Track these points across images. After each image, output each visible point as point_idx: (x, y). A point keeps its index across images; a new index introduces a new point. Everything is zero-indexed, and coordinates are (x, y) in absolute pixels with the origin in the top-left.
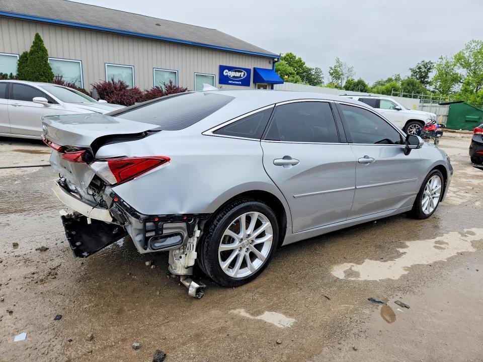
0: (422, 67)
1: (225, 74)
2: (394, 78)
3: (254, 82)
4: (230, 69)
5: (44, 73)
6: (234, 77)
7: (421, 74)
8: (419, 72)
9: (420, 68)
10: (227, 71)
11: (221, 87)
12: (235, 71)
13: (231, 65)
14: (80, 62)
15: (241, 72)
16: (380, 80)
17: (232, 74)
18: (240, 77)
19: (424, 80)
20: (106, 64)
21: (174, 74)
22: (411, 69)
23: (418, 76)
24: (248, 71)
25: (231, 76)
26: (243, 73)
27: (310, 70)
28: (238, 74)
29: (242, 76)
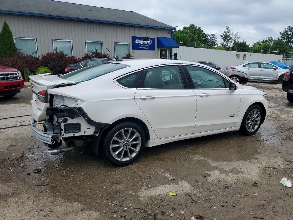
0: (289, 31)
1: (136, 42)
2: (267, 40)
3: (157, 47)
4: (140, 39)
5: (10, 47)
6: (143, 44)
7: (288, 36)
8: (286, 35)
9: (287, 32)
10: (138, 40)
11: (134, 52)
12: (144, 40)
13: (141, 36)
14: (35, 39)
15: (148, 40)
16: (258, 41)
17: (141, 42)
18: (148, 44)
19: (290, 40)
20: (53, 40)
21: (100, 45)
22: (280, 33)
23: (286, 38)
24: (153, 39)
25: (141, 44)
26: (149, 41)
27: (207, 36)
28: (146, 42)
29: (149, 43)
